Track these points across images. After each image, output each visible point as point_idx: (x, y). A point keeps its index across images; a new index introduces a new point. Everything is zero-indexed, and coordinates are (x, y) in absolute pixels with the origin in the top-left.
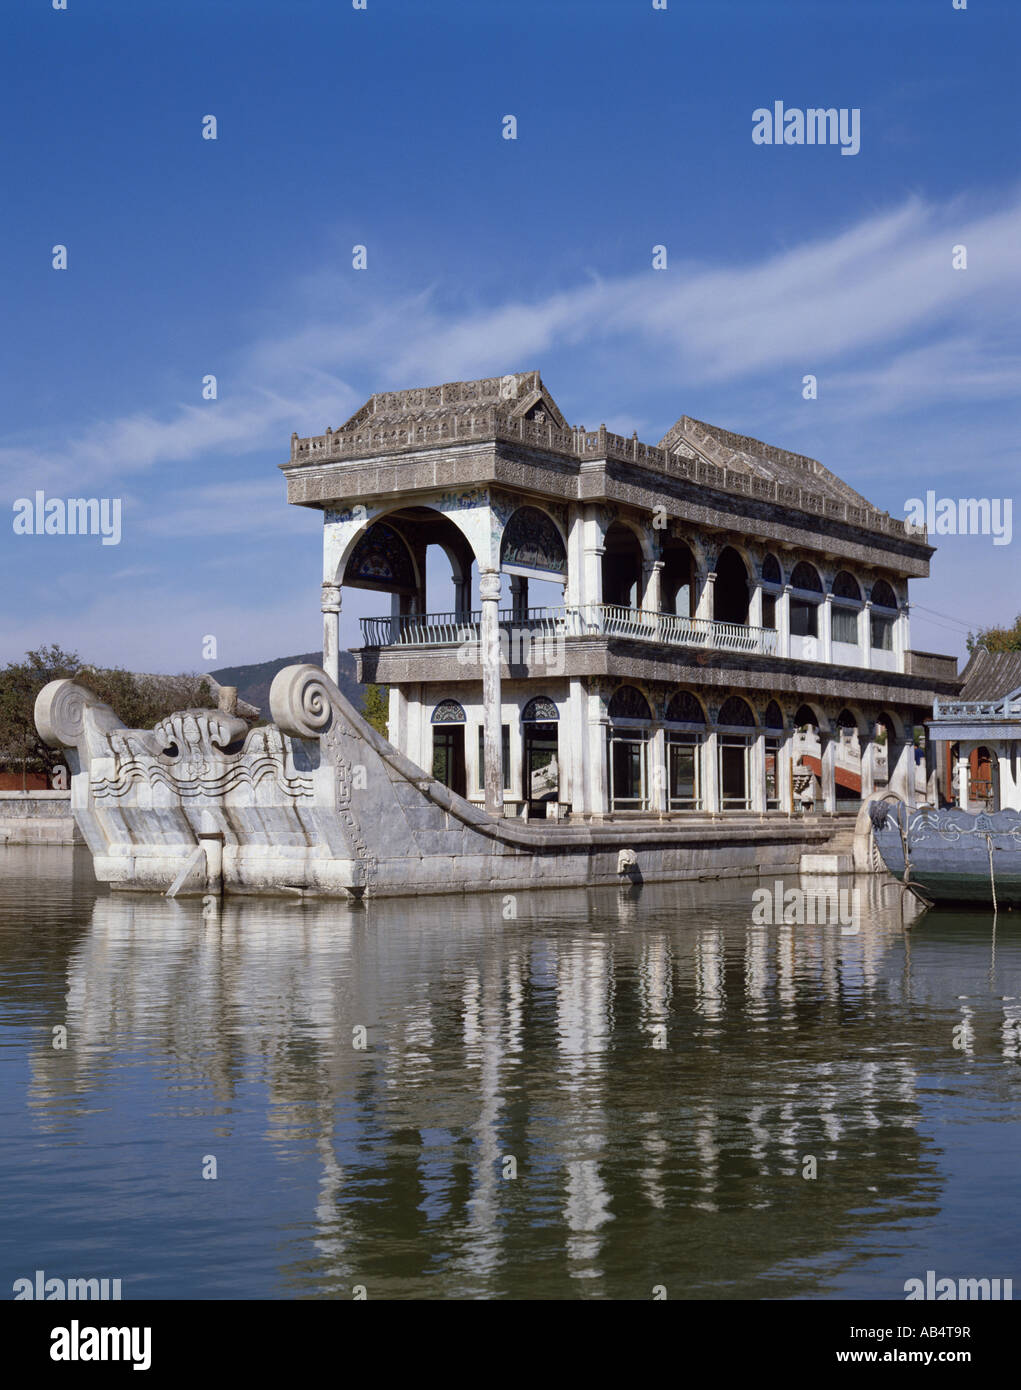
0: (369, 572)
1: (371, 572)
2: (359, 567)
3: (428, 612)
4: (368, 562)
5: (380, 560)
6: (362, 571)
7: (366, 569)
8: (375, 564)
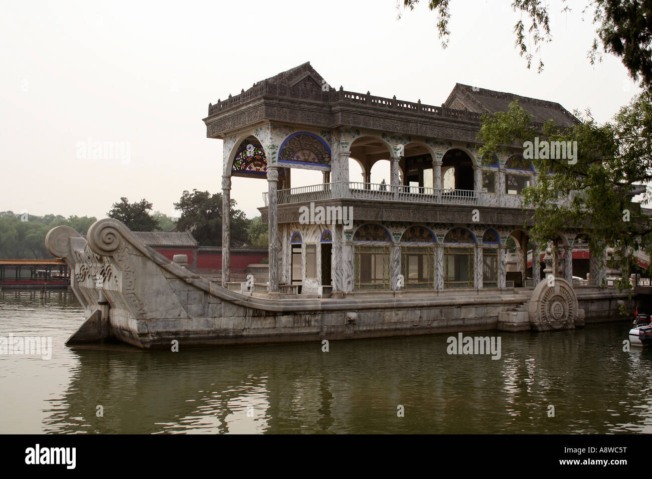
0: (252, 170)
1: (254, 169)
2: (246, 167)
3: (291, 188)
4: (252, 165)
5: (260, 163)
6: (248, 169)
7: (250, 168)
8: (255, 165)
